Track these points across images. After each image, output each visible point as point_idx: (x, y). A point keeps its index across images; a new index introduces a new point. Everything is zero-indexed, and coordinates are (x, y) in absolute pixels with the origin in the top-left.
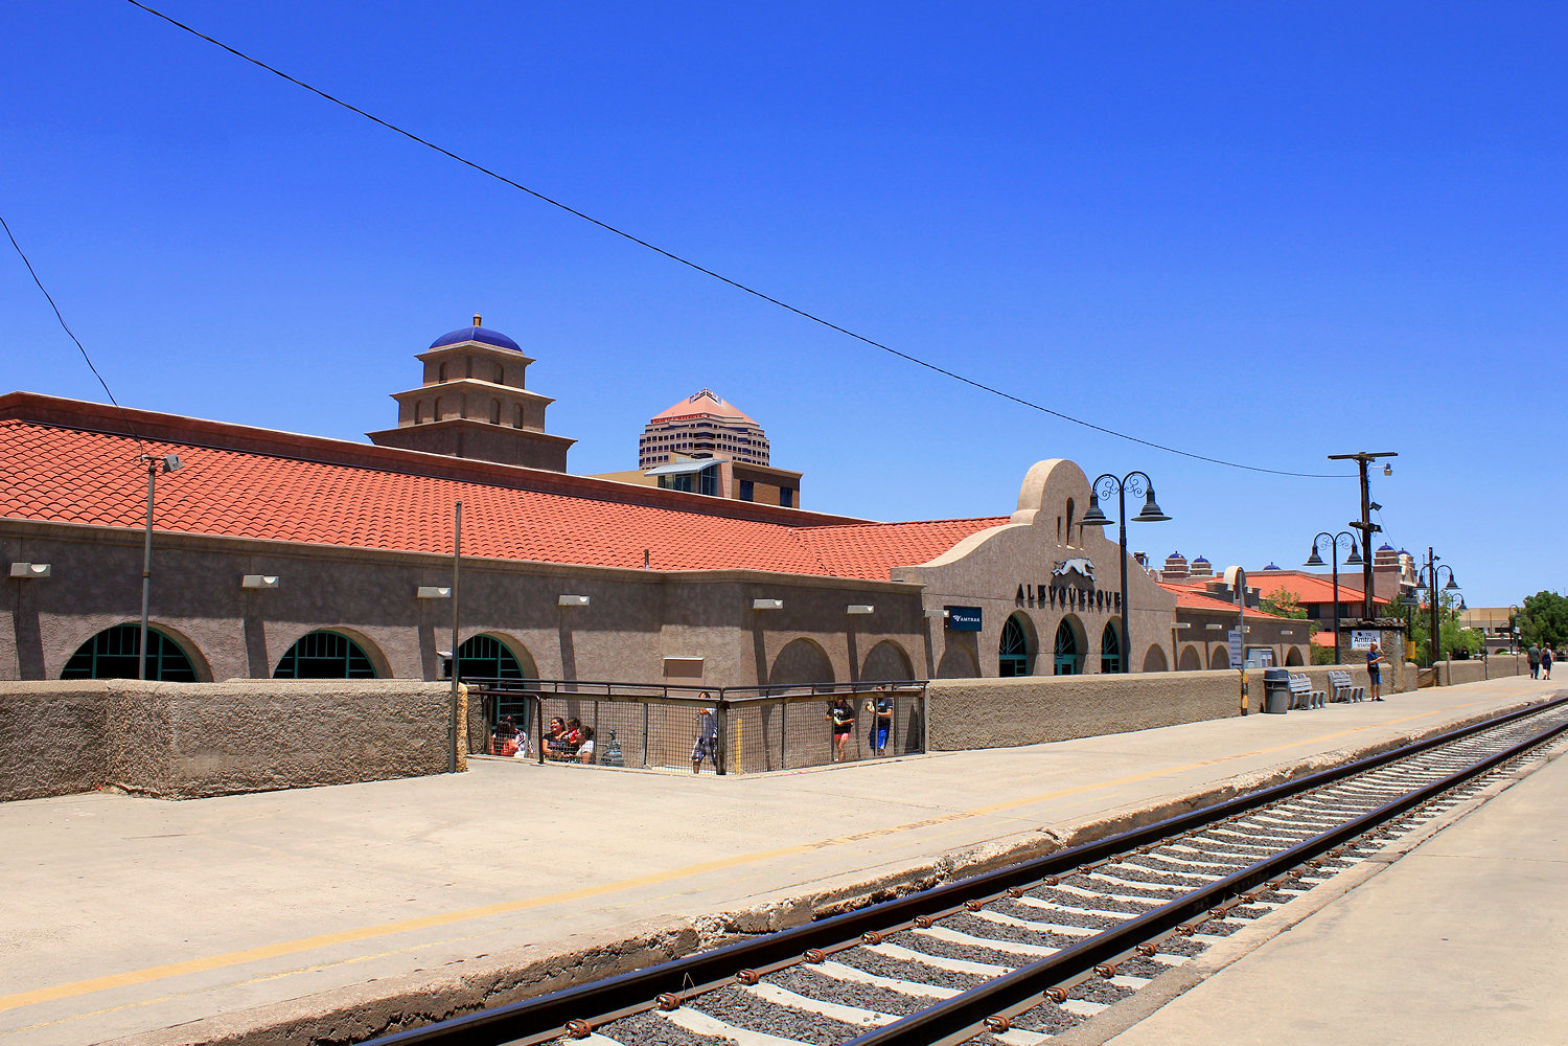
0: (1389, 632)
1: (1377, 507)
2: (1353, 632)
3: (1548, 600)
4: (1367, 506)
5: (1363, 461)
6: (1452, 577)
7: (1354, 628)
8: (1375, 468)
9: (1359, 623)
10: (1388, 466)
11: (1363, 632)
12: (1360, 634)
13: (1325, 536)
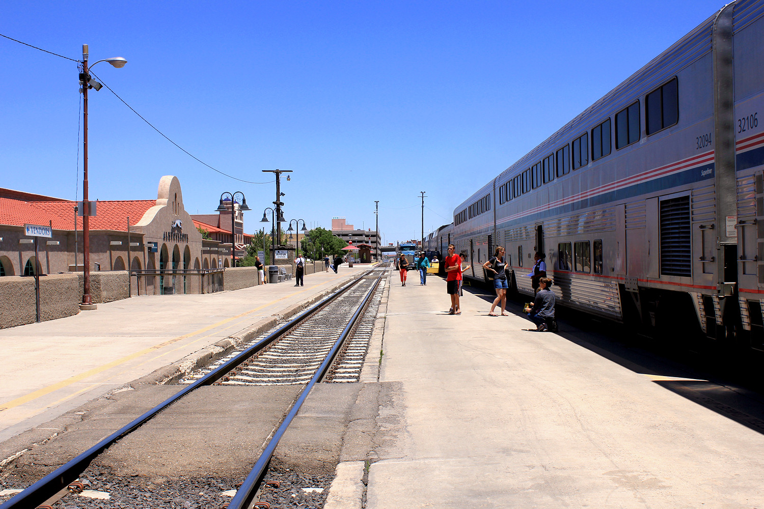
0: (291, 251)
1: (283, 194)
2: (276, 251)
3: (321, 232)
4: (279, 194)
5: (278, 173)
6: (304, 225)
7: (276, 249)
8: (283, 176)
9: (278, 247)
10: (289, 177)
11: (280, 251)
12: (279, 252)
13: (269, 209)
